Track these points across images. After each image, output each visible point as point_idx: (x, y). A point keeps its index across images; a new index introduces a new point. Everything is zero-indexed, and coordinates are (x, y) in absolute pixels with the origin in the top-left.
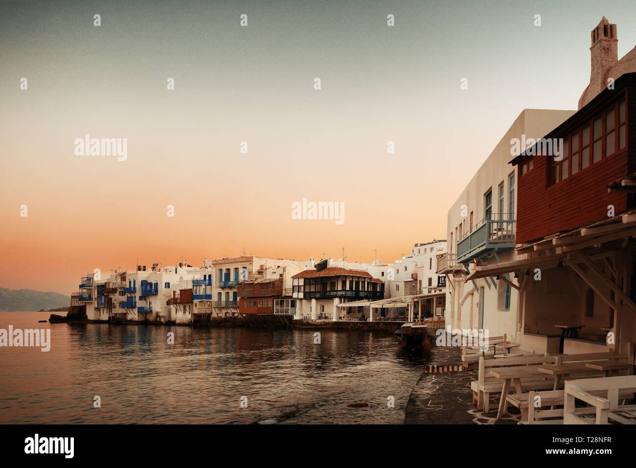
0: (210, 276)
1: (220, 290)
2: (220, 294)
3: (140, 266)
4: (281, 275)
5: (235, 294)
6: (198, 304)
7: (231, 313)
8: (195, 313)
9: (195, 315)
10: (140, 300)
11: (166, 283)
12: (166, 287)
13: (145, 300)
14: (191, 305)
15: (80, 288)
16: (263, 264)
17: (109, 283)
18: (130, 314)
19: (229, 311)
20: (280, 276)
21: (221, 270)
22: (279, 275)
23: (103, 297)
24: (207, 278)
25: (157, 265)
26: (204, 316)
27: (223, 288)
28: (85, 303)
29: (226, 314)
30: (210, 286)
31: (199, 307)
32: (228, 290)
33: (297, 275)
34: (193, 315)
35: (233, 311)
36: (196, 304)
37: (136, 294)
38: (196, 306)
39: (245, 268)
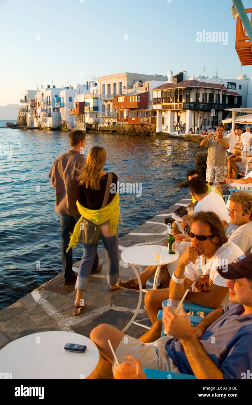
0: (97, 90)
2: (104, 106)
7: (112, 123)
8: (88, 122)
10: (54, 111)
11: (70, 97)
14: (83, 115)
15: (21, 102)
17: (36, 98)
19: (110, 121)
20: (146, 90)
21: (104, 85)
24: (95, 92)
26: (93, 125)
27: (106, 101)
28: (26, 114)
29: (109, 123)
30: (97, 100)
31: (89, 118)
32: (109, 103)
33: (156, 88)
34: (85, 124)
35: (114, 121)
36: (87, 114)
37: (51, 107)
38: (87, 117)
39: (121, 83)
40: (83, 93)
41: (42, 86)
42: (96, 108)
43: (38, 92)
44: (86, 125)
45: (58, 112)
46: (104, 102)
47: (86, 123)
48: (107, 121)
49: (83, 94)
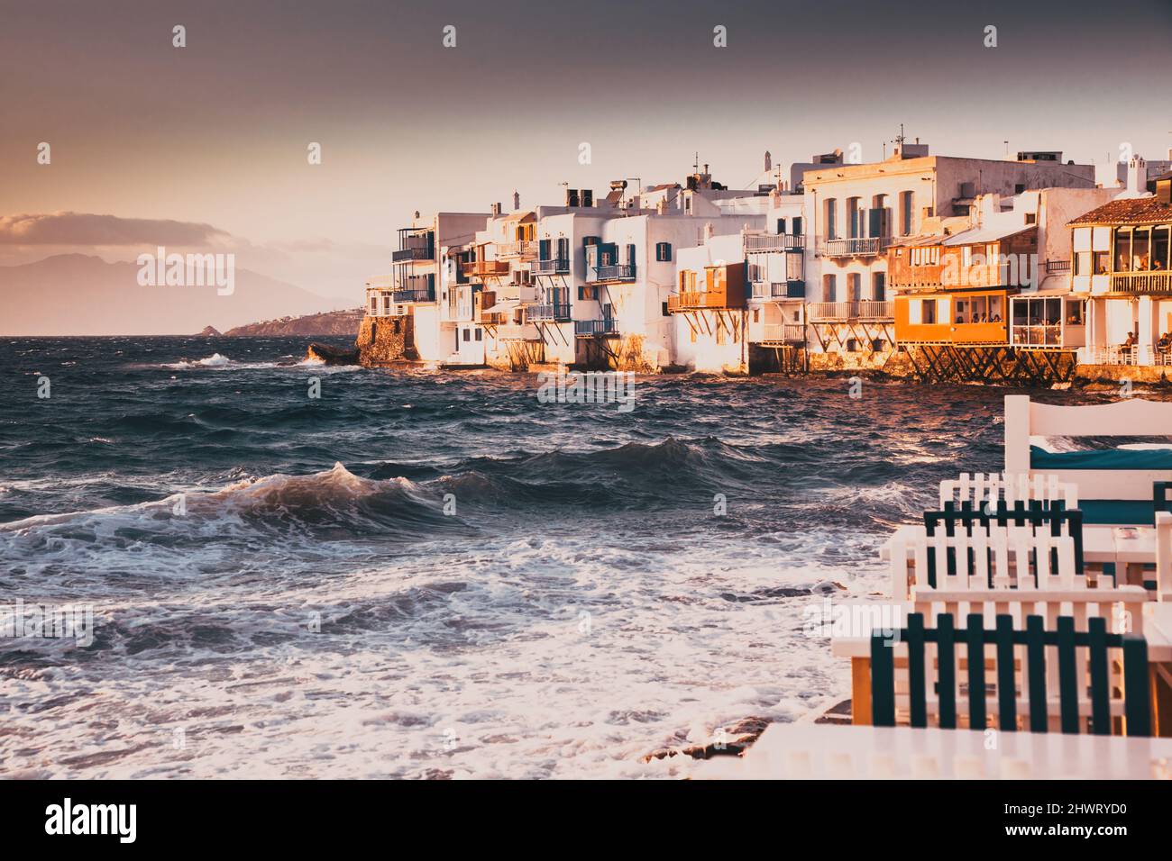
0: (797, 222)
1: (831, 268)
2: (830, 279)
3: (576, 191)
4: (1030, 218)
5: (879, 278)
6: (761, 313)
7: (867, 342)
8: (755, 340)
9: (754, 347)
10: (581, 297)
11: (658, 246)
12: (659, 259)
13: (596, 298)
14: (738, 314)
15: (395, 260)
16: (967, 181)
17: (483, 246)
18: (551, 342)
20: (1028, 222)
21: (831, 203)
22: (1023, 219)
23: (467, 290)
24: (789, 228)
25: (625, 184)
27: (842, 261)
28: (410, 309)
29: (851, 345)
30: (799, 256)
31: (766, 322)
32: (855, 266)
33: (1084, 218)
34: (746, 347)
35: (875, 333)
36: (756, 312)
37: (571, 282)
38: (756, 320)
39: (907, 196)
40: (742, 231)
41: (517, 195)
42: (797, 289)
43: (489, 220)
44: (750, 350)
45: (596, 302)
46: (834, 264)
47: (751, 344)
48: (844, 333)
49: (742, 236)
